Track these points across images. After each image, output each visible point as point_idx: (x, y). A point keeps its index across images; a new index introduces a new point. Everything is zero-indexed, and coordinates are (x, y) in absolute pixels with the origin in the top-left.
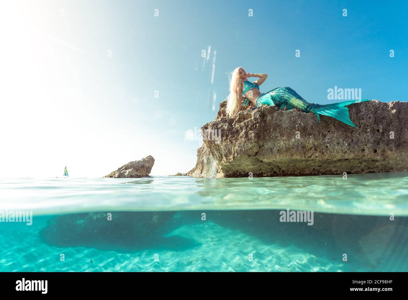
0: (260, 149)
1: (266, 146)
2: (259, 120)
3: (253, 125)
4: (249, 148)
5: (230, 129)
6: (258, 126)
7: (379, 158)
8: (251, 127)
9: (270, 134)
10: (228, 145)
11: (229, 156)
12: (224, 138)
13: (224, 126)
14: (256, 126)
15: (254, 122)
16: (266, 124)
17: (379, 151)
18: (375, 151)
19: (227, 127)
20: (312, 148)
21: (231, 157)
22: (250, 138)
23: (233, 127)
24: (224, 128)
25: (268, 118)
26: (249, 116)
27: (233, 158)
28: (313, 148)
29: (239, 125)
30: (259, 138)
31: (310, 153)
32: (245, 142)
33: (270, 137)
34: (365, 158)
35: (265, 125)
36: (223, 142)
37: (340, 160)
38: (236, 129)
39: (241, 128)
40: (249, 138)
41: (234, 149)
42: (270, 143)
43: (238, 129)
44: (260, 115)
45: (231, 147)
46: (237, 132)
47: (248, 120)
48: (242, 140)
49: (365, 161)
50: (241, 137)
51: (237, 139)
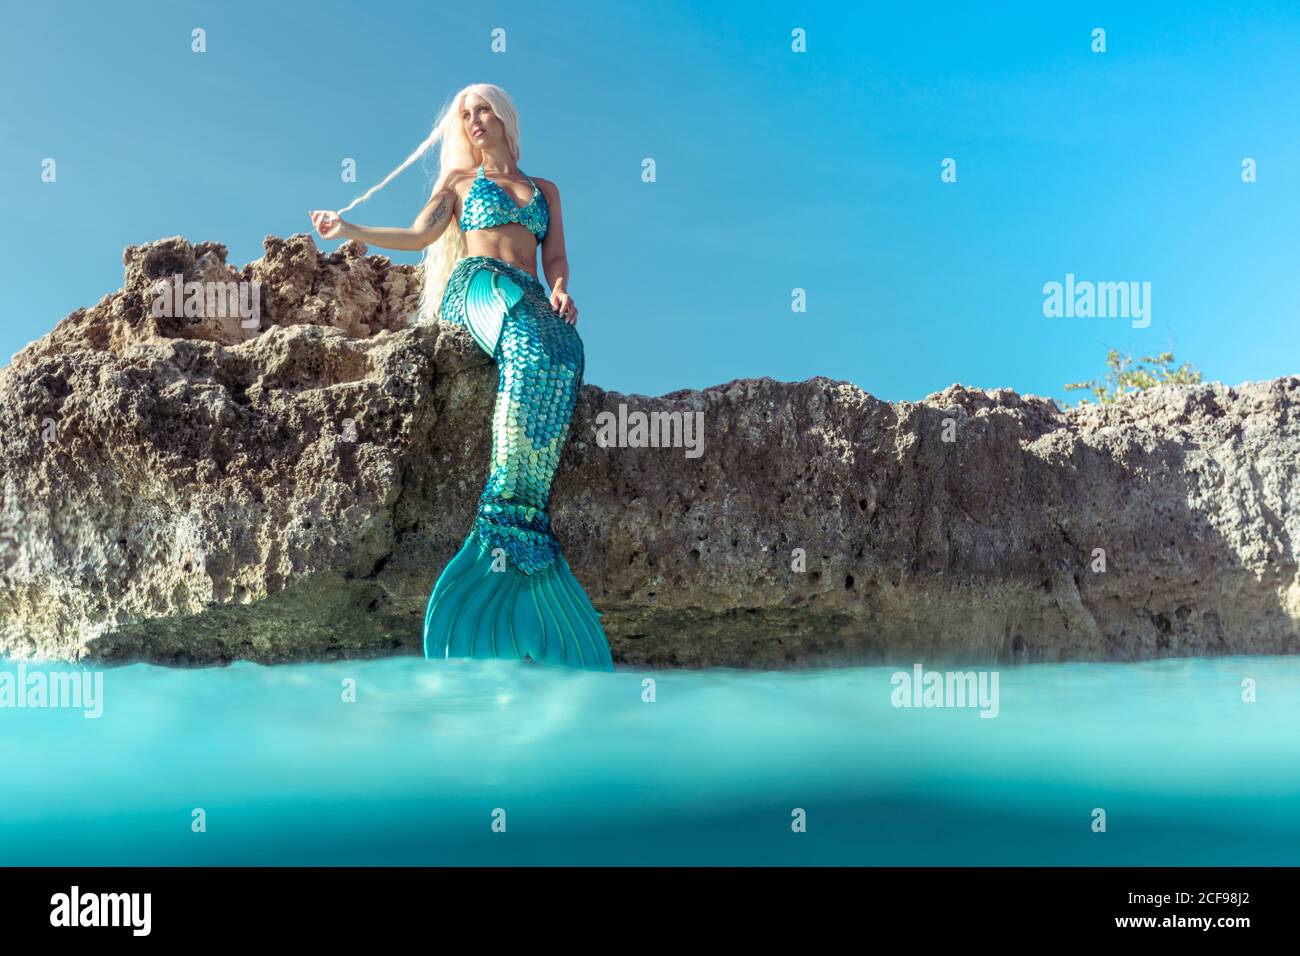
0: (399, 540)
1: (432, 529)
2: (418, 397)
3: (381, 414)
4: (360, 536)
5: (239, 417)
6: (412, 425)
7: (858, 609)
8: (367, 426)
9: (456, 472)
10: (235, 506)
11: (237, 567)
12: (200, 464)
13: (204, 396)
14: (397, 424)
15: (392, 401)
16: (445, 419)
17: (860, 584)
18: (850, 581)
19: (226, 402)
20: (636, 554)
21: (255, 576)
22: (370, 484)
23: (255, 405)
24: (203, 409)
25: (455, 395)
26: (357, 364)
27: (268, 580)
28: (644, 556)
29: (292, 405)
30: (409, 487)
31: (628, 576)
32: (344, 504)
33: (452, 484)
34: (817, 609)
35: (436, 424)
36: (197, 490)
37: (732, 614)
38: (272, 420)
39: (311, 425)
40: (359, 483)
41: (273, 535)
42: (451, 519)
43: (286, 421)
44: (420, 371)
45: (255, 521)
46: (285, 441)
47: (355, 384)
48: (324, 489)
49: (812, 619)
50: (317, 473)
51: (285, 481)
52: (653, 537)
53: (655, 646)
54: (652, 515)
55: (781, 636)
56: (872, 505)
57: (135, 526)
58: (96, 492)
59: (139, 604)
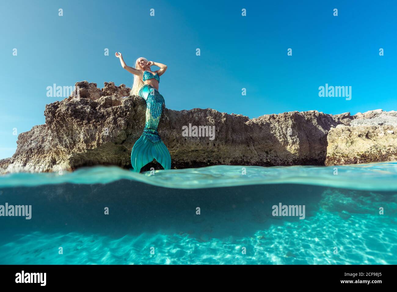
0: (128, 137)
1: (134, 135)
2: (130, 109)
3: (123, 112)
4: (117, 135)
5: (93, 112)
6: (129, 114)
7: (216, 150)
8: (120, 115)
9: (139, 124)
10: (91, 129)
11: (91, 142)
12: (84, 121)
13: (86, 108)
14: (126, 114)
15: (125, 109)
16: (136, 114)
17: (216, 145)
18: (214, 145)
19: (90, 110)
20: (174, 140)
21: (95, 143)
22: (120, 125)
23: (98, 111)
24: (85, 111)
25: (139, 109)
26: (118, 102)
27: (97, 144)
28: (176, 140)
29: (105, 110)
30: (129, 126)
31: (173, 144)
32: (114, 129)
33: (139, 126)
34: (209, 150)
35: (135, 114)
36: (83, 126)
37: (193, 151)
38: (101, 113)
39: (109, 114)
40: (117, 125)
41: (99, 135)
42: (138, 133)
43: (104, 114)
44: (131, 104)
45: (95, 132)
46: (103, 117)
47: (118, 106)
48: (110, 126)
49: (208, 152)
50: (109, 123)
51: (102, 125)
52: (178, 136)
53: (180, 158)
54: (177, 132)
55: (202, 155)
56: (218, 131)
57: (74, 135)
58: (65, 128)
59: (76, 151)
